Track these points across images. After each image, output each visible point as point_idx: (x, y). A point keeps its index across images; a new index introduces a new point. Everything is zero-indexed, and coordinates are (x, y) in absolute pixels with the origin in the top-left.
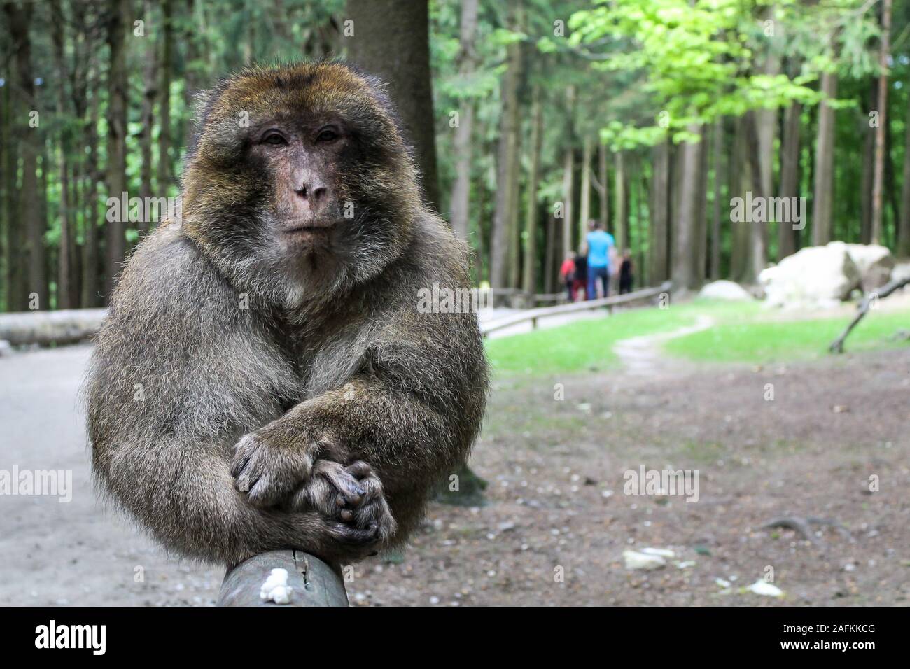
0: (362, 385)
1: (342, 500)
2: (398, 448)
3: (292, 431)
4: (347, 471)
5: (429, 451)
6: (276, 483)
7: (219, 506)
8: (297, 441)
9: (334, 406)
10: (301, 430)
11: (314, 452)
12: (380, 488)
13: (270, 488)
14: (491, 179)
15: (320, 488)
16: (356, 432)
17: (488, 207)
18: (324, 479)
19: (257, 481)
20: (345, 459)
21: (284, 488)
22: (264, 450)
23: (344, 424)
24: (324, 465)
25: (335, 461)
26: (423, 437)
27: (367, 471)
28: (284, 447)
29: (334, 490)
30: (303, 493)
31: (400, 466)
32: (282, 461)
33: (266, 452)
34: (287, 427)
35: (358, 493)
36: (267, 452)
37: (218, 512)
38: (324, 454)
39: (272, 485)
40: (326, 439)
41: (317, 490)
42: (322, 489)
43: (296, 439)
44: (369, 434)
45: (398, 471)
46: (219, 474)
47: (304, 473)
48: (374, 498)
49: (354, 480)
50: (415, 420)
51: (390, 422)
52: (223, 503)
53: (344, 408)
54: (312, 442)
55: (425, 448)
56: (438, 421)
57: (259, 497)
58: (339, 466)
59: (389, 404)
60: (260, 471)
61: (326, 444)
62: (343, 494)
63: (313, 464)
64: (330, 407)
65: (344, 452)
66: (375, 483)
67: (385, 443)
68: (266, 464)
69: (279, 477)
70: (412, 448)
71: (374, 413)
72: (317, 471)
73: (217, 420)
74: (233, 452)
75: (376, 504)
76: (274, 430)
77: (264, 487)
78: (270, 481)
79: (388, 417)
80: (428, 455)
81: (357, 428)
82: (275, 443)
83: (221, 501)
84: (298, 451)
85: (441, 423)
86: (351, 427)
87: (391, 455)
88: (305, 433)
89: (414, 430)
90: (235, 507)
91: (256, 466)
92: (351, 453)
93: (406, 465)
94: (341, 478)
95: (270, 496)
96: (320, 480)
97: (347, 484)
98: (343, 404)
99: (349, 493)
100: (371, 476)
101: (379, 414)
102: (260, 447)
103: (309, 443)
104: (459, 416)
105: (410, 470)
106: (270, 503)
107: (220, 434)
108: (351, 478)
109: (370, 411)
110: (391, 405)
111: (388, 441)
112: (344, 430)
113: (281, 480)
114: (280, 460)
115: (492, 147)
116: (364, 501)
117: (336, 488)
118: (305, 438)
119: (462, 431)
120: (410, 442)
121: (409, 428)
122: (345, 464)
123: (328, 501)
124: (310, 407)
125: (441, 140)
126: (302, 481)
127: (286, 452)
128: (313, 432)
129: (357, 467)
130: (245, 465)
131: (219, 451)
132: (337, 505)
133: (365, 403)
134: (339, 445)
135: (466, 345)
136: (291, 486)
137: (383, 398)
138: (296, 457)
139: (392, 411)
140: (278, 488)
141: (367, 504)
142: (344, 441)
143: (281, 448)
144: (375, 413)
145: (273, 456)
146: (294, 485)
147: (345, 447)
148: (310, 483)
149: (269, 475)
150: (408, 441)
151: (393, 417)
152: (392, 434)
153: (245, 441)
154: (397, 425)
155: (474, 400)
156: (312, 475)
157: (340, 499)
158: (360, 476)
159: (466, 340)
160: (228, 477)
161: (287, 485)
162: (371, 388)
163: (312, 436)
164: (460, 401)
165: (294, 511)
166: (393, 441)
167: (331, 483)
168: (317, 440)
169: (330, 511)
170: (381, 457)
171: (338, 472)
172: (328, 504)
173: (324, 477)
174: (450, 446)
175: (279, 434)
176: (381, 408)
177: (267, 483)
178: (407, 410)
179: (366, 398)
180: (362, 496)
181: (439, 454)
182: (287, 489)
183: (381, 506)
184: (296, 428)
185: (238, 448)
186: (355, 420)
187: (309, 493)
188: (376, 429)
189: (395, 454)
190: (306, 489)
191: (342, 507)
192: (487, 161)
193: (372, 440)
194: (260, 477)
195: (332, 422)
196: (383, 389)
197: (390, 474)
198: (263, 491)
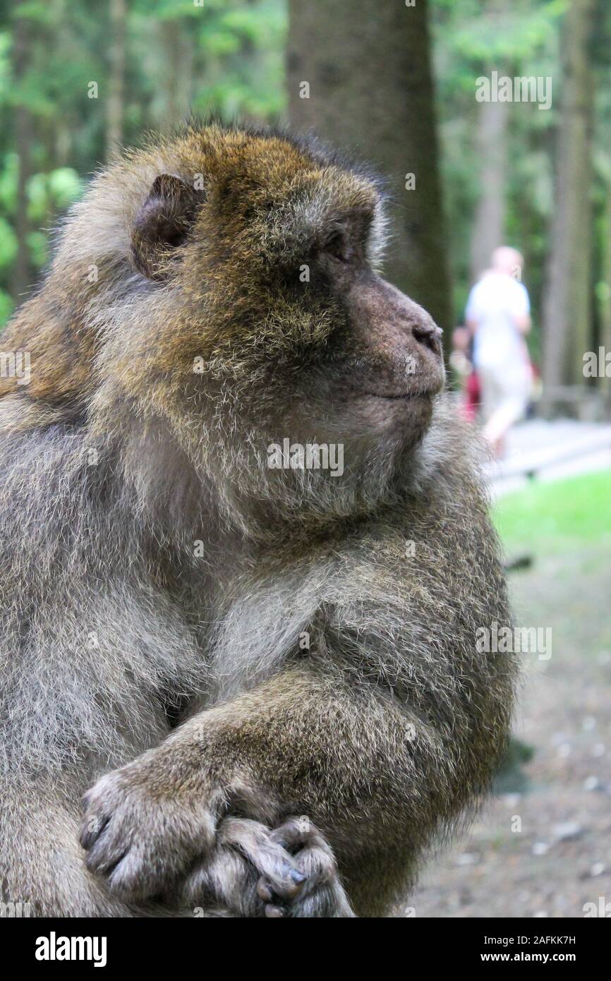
0: (300, 681)
1: (266, 890)
2: (363, 790)
3: (181, 769)
4: (274, 839)
5: (416, 793)
6: (154, 861)
7: (60, 896)
8: (190, 787)
9: (252, 723)
10: (197, 766)
11: (218, 805)
12: (331, 865)
13: (145, 868)
14: (542, 196)
15: (229, 868)
16: (289, 766)
17: (539, 243)
18: (235, 853)
19: (122, 856)
20: (271, 814)
21: (169, 868)
22: (134, 802)
23: (269, 753)
24: (237, 827)
25: (253, 818)
26: (405, 770)
27: (309, 835)
28: (169, 798)
29: (252, 872)
30: (201, 877)
31: (366, 821)
32: (165, 823)
33: (138, 807)
34: (173, 762)
35: (294, 879)
36: (139, 809)
37: (59, 906)
38: (236, 808)
39: (149, 863)
40: (240, 780)
41: (224, 872)
42: (232, 871)
43: (187, 783)
44: (313, 768)
45: (363, 828)
46: (62, 840)
47: (201, 844)
48: (320, 883)
49: (287, 856)
50: (390, 740)
51: (349, 745)
52: (67, 892)
53: (269, 725)
54: (215, 787)
55: (410, 787)
56: (432, 740)
57: (128, 884)
58: (260, 828)
59: (346, 715)
60: (128, 841)
61: (239, 791)
62: (268, 880)
63: (218, 826)
64: (245, 724)
65: (271, 804)
66: (322, 856)
67: (341, 782)
68: (137, 829)
69: (160, 851)
70: (386, 789)
71: (320, 730)
72: (224, 839)
73: (59, 744)
74: (85, 804)
75: (325, 893)
76: (152, 766)
77: (135, 868)
78: (145, 857)
79: (345, 736)
80: (415, 798)
81: (292, 759)
82: (151, 790)
83: (64, 887)
84: (192, 804)
85: (436, 742)
86: (280, 758)
87: (351, 803)
88: (203, 773)
89: (389, 759)
90: (87, 899)
91: (121, 831)
92: (281, 802)
93: (377, 818)
94: (264, 851)
95: (145, 882)
96: (229, 854)
97: (274, 863)
98: (268, 719)
99: (278, 879)
100: (317, 845)
101: (329, 733)
102: (127, 799)
103: (210, 790)
104: (472, 725)
105: (384, 827)
106: (146, 893)
107: (64, 767)
108: (280, 851)
109: (313, 728)
110: (350, 715)
111: (345, 779)
112: (270, 763)
113: (163, 855)
114: (162, 821)
115: (544, 139)
116: (305, 889)
117: (256, 868)
118: (203, 781)
119: (476, 751)
120: (383, 779)
121: (380, 755)
122: (272, 825)
123: (244, 891)
124: (212, 725)
125: (450, 132)
126: (198, 856)
127: (171, 807)
128: (217, 769)
129: (292, 829)
130: (102, 830)
131: (61, 795)
132: (258, 897)
133: (305, 715)
134: (262, 790)
135: (483, 602)
136: (181, 865)
137: (336, 704)
138: (188, 816)
139: (351, 727)
140: (159, 868)
141: (308, 895)
142: (270, 783)
143: (162, 800)
144: (323, 731)
145: (149, 815)
146: (186, 864)
147: (271, 793)
148: (213, 858)
149: (142, 847)
150: (379, 777)
151: (353, 736)
152: (353, 765)
153: (104, 786)
154: (360, 750)
155: (497, 696)
156: (215, 846)
157: (263, 889)
158: (297, 846)
159: (482, 593)
160: (76, 845)
161: (175, 863)
162: (316, 686)
163: (215, 778)
164: (475, 698)
165: (187, 907)
166: (354, 778)
167: (247, 860)
168: (224, 783)
169: (246, 908)
170: (335, 808)
171: (259, 842)
172: (243, 896)
173: (236, 849)
174: (453, 783)
175: (159, 775)
176: (332, 723)
177: (140, 861)
178: (377, 724)
179: (306, 706)
180: (300, 884)
181: (432, 795)
182: (174, 869)
183: (333, 897)
184: (187, 764)
185: (91, 800)
186: (288, 745)
187: (210, 878)
188: (324, 758)
189: (357, 799)
190: (206, 870)
191: (267, 902)
192: (535, 164)
193: (317, 778)
194: (127, 851)
195: (248, 752)
196: (338, 687)
197: (349, 834)
198: (134, 874)
